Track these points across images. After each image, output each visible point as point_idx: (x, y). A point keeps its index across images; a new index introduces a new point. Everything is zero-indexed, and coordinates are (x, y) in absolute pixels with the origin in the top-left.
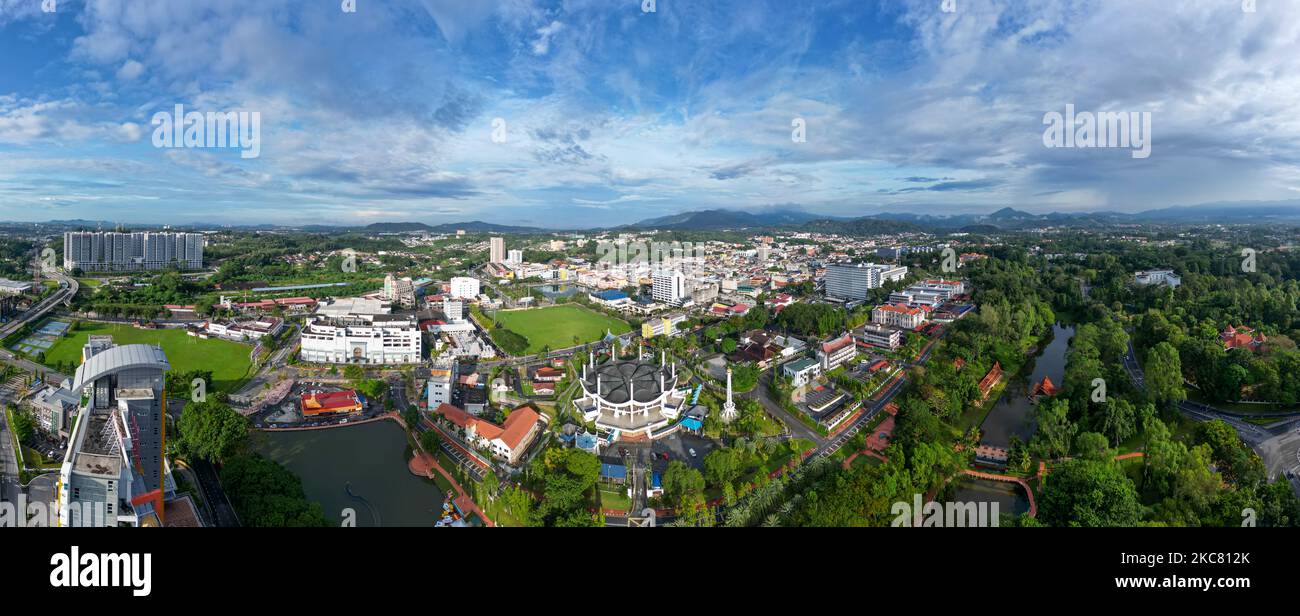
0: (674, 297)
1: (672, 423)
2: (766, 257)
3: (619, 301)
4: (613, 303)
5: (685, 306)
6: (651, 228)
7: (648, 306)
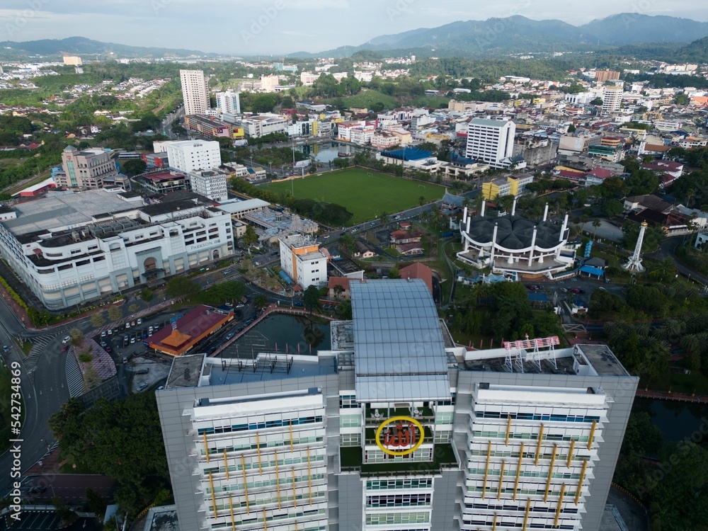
0: (500, 155)
1: (569, 270)
2: (616, 105)
3: (424, 161)
4: (419, 164)
5: (517, 168)
6: (406, 54)
7: (467, 166)
